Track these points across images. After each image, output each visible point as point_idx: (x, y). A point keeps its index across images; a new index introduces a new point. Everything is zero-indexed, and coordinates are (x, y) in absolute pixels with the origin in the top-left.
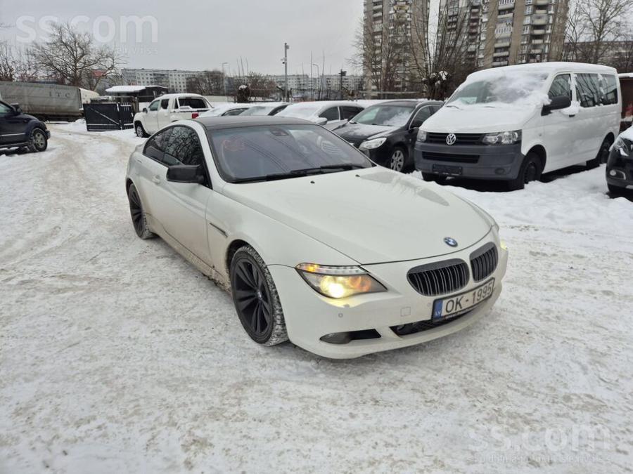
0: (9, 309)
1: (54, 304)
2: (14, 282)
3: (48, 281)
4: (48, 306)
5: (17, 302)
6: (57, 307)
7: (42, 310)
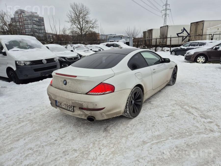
0: (214, 109)
1: (200, 105)
2: (209, 120)
3: (196, 114)
4: (202, 105)
5: (211, 111)
6: (200, 104)
7: (204, 105)
